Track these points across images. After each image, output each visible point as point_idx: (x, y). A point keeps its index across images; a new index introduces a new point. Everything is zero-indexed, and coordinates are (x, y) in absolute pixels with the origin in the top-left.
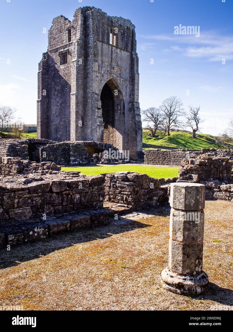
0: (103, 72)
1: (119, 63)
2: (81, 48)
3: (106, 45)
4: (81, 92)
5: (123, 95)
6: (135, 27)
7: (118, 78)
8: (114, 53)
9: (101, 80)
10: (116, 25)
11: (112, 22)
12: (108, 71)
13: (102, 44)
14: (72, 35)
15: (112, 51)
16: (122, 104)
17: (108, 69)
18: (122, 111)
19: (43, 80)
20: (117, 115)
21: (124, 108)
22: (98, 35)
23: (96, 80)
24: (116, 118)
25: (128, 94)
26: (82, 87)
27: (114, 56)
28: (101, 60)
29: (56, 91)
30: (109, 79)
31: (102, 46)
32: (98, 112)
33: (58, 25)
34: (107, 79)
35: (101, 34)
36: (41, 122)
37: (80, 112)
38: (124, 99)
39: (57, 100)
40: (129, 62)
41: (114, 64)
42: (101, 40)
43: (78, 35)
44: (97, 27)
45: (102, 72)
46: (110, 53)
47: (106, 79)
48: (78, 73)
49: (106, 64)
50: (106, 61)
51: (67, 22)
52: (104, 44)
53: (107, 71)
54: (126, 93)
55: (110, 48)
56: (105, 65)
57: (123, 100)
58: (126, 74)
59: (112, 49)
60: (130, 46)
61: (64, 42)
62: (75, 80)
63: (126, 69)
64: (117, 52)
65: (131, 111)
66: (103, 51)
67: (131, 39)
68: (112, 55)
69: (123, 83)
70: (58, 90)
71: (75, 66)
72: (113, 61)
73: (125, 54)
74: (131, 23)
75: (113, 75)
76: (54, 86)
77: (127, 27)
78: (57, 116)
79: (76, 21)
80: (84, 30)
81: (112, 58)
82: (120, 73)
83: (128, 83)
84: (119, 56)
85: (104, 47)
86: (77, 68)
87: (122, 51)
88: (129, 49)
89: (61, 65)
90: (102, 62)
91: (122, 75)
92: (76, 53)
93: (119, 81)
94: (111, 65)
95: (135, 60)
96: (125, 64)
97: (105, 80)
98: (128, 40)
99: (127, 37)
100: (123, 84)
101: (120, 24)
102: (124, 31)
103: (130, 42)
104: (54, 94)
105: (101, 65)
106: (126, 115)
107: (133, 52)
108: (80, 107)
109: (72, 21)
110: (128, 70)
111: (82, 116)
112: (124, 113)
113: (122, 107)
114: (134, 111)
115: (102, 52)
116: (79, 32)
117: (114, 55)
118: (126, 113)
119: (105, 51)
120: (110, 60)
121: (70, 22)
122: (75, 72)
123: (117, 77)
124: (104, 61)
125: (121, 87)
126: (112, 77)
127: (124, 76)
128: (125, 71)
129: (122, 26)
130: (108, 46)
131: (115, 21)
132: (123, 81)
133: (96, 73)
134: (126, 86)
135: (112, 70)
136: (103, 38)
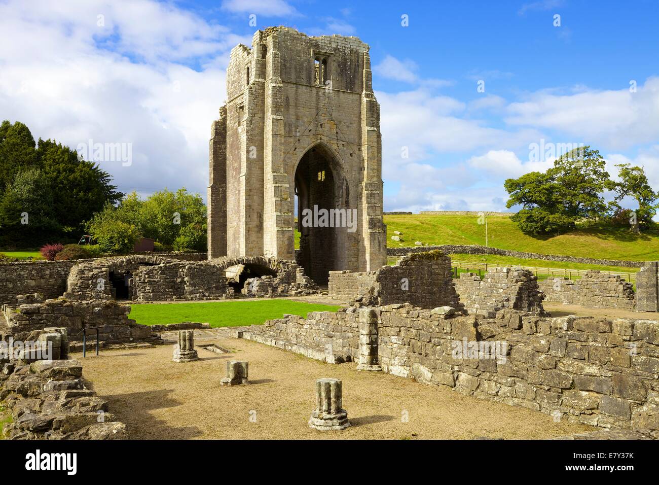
1: (335, 115)
2: (256, 98)
3: (304, 87)
4: (257, 172)
5: (345, 169)
7: (332, 142)
8: (321, 98)
9: (296, 148)
11: (317, 47)
12: (310, 131)
13: (297, 88)
14: (250, 75)
15: (318, 96)
16: (344, 187)
17: (312, 128)
18: (344, 198)
19: (215, 152)
21: (348, 194)
25: (356, 168)
26: (259, 163)
27: (321, 105)
28: (294, 114)
30: (312, 145)
31: (296, 91)
37: (256, 206)
38: (348, 176)
40: (357, 111)
41: (322, 119)
42: (293, 80)
43: (253, 78)
45: (296, 134)
46: (314, 99)
47: (307, 144)
49: (306, 120)
50: (305, 115)
51: (246, 54)
52: (300, 87)
53: (307, 131)
54: (351, 166)
55: (314, 92)
57: (346, 180)
58: (352, 133)
59: (318, 93)
60: (357, 82)
61: (242, 87)
63: (351, 124)
64: (329, 97)
66: (300, 99)
67: (360, 70)
68: (317, 104)
69: (345, 148)
72: (320, 113)
73: (348, 98)
75: (322, 136)
77: (351, 51)
81: (318, 109)
82: (337, 133)
83: (355, 148)
84: (333, 102)
85: (300, 91)
86: (247, 132)
90: (297, 118)
91: (341, 136)
92: (247, 107)
93: (334, 147)
94: (316, 120)
97: (304, 148)
98: (353, 73)
99: (351, 68)
100: (344, 151)
103: (358, 76)
106: (351, 206)
107: (365, 93)
108: (255, 197)
110: (355, 125)
111: (259, 213)
112: (347, 202)
113: (344, 191)
115: (296, 99)
116: (255, 72)
117: (323, 103)
119: (303, 98)
120: (314, 111)
121: (249, 53)
123: (331, 139)
124: (300, 114)
125: (339, 157)
126: (319, 141)
127: (346, 136)
128: (348, 127)
129: (339, 51)
130: (308, 88)
131: (324, 44)
132: (343, 145)
133: (281, 137)
134: (351, 154)
135: (319, 129)
136: (298, 76)
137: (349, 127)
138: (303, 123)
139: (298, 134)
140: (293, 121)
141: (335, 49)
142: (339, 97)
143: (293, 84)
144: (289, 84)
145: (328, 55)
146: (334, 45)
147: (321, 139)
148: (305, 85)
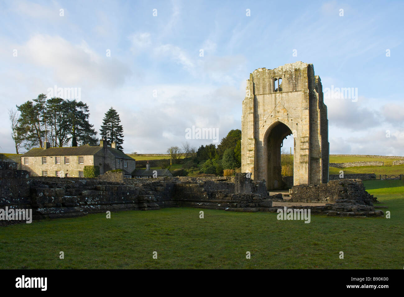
1: (286, 105)
3: (268, 95)
8: (278, 98)
9: (264, 126)
10: (279, 74)
11: (274, 73)
12: (272, 116)
15: (275, 98)
17: (272, 114)
27: (278, 101)
28: (262, 109)
30: (272, 123)
31: (263, 98)
32: (249, 154)
35: (261, 89)
41: (279, 108)
42: (261, 93)
46: (273, 100)
49: (269, 111)
50: (268, 109)
52: (265, 95)
53: (270, 116)
58: (298, 113)
59: (275, 96)
60: (300, 85)
63: (297, 108)
64: (282, 97)
68: (275, 102)
72: (277, 106)
73: (294, 95)
75: (279, 117)
77: (295, 70)
81: (276, 104)
82: (288, 114)
84: (285, 99)
85: (265, 97)
88: (299, 88)
90: (264, 111)
91: (290, 115)
93: (287, 121)
94: (275, 110)
97: (268, 125)
98: (296, 81)
99: (295, 79)
101: (285, 70)
103: (300, 82)
105: (263, 113)
110: (299, 108)
115: (264, 102)
120: (274, 106)
123: (284, 118)
124: (266, 109)
126: (277, 120)
127: (293, 115)
129: (287, 71)
130: (270, 95)
131: (278, 71)
132: (292, 120)
134: (297, 124)
135: (277, 114)
136: (264, 91)
137: (295, 109)
138: (267, 113)
139: (265, 119)
140: (262, 113)
141: (285, 72)
142: (288, 95)
143: (261, 95)
144: (259, 96)
145: (281, 76)
146: (284, 70)
147: (278, 119)
148: (268, 94)
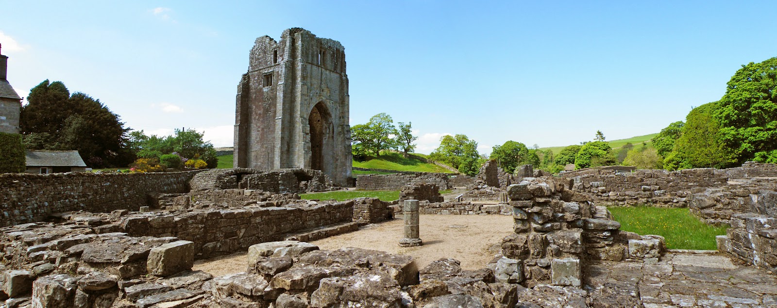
0: (311, 95)
1: (329, 84)
2: (289, 70)
3: (315, 66)
4: (288, 117)
5: (333, 118)
6: (344, 49)
7: (327, 101)
9: (310, 103)
10: (325, 47)
11: (321, 44)
13: (312, 66)
14: (278, 56)
15: (322, 73)
16: (331, 128)
17: (318, 91)
18: (331, 135)
19: (242, 103)
20: (325, 139)
21: (333, 132)
22: (308, 57)
23: (305, 104)
24: (324, 142)
25: (337, 117)
26: (289, 111)
27: (323, 78)
28: (309, 82)
29: (257, 115)
30: (318, 102)
31: (311, 68)
33: (262, 45)
34: (316, 102)
35: (310, 56)
36: (239, 149)
37: (286, 138)
38: (334, 122)
39: (258, 125)
40: (338, 83)
41: (323, 86)
42: (310, 62)
43: (286, 58)
44: (306, 48)
46: (320, 75)
48: (284, 97)
50: (315, 83)
51: (273, 43)
52: (313, 66)
53: (316, 93)
54: (336, 116)
55: (320, 70)
56: (314, 87)
58: (336, 97)
60: (339, 67)
61: (269, 63)
62: (282, 104)
64: (326, 74)
65: (340, 135)
66: (313, 73)
67: (340, 60)
68: (321, 77)
70: (260, 114)
71: (282, 89)
72: (322, 83)
73: (335, 76)
74: (341, 45)
75: (323, 97)
76: (255, 109)
77: (336, 48)
78: (258, 142)
79: (283, 42)
80: (292, 52)
81: (321, 80)
82: (330, 96)
83: (338, 105)
84: (328, 77)
85: (313, 68)
86: (283, 91)
87: (332, 72)
88: (338, 70)
89: (264, 87)
90: (311, 85)
91: (332, 97)
92: (283, 76)
93: (328, 104)
94: (320, 87)
95: (345, 82)
96: (335, 86)
97: (314, 103)
98: (337, 61)
99: (336, 59)
100: (333, 106)
102: (334, 53)
103: (339, 64)
104: (255, 118)
105: (309, 87)
106: (334, 139)
107: (343, 74)
108: (286, 132)
109: (278, 42)
110: (337, 92)
111: (287, 142)
112: (333, 137)
113: (331, 130)
114: (344, 134)
115: (311, 74)
116: (287, 54)
117: (324, 76)
118: (334, 137)
119: (314, 73)
120: (319, 82)
121: (276, 42)
122: (282, 95)
123: (327, 99)
124: (312, 83)
125: (330, 110)
126: (321, 100)
127: (334, 98)
128: (334, 92)
131: (324, 43)
132: (333, 103)
133: (305, 96)
134: (336, 109)
135: (321, 92)
136: (312, 60)
141: (330, 47)
145: (326, 49)
146: (329, 44)
